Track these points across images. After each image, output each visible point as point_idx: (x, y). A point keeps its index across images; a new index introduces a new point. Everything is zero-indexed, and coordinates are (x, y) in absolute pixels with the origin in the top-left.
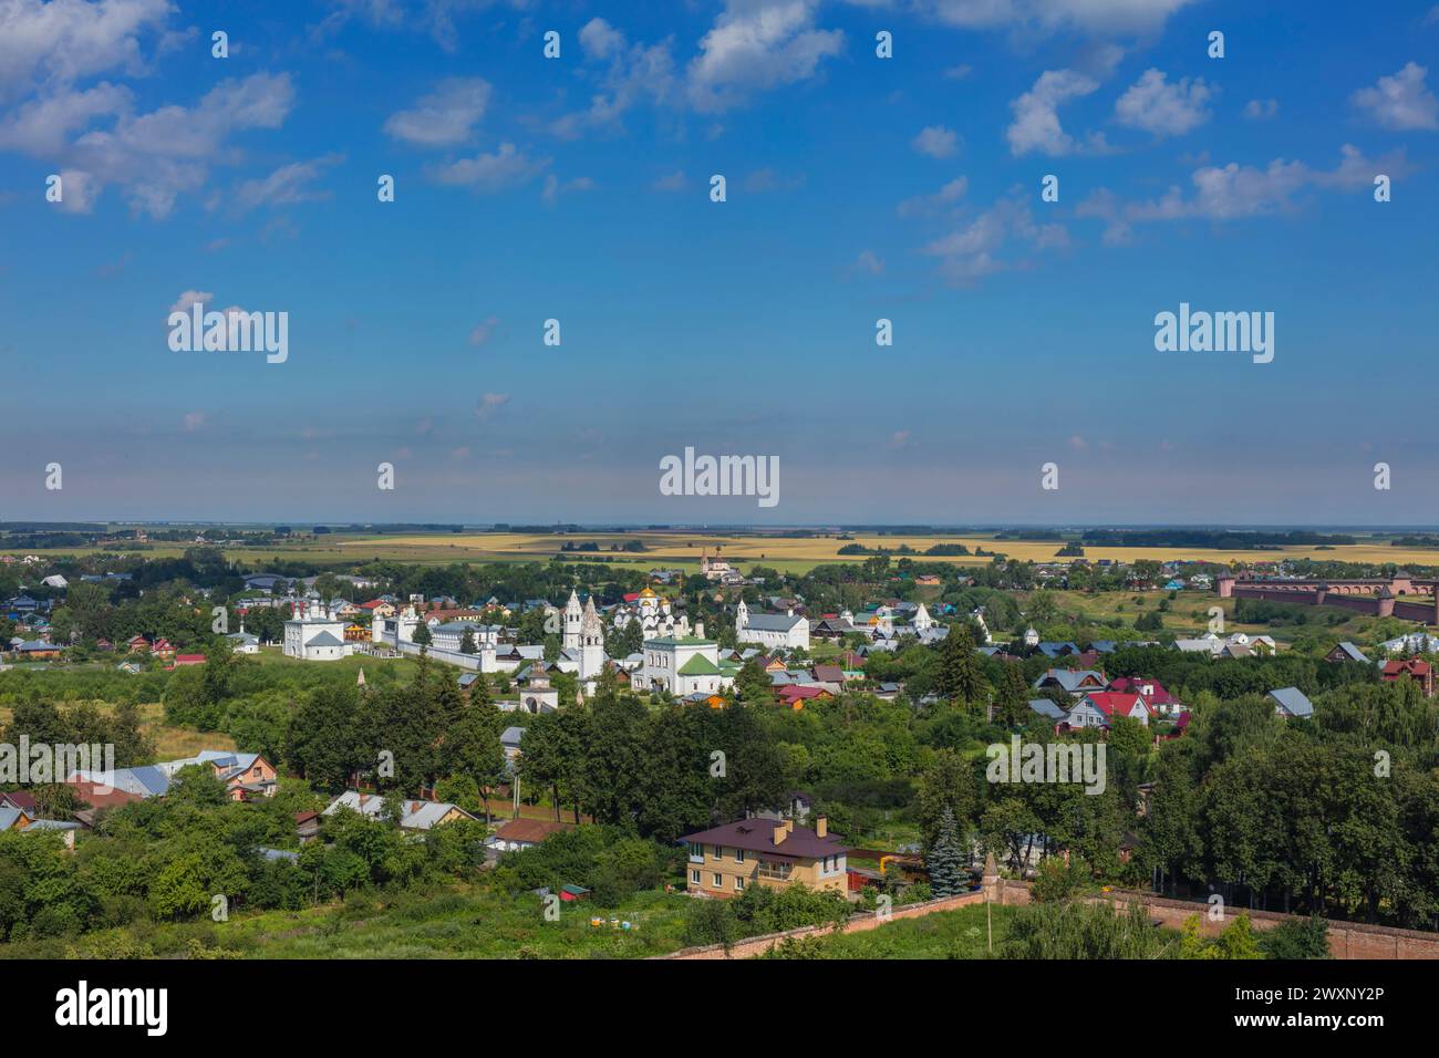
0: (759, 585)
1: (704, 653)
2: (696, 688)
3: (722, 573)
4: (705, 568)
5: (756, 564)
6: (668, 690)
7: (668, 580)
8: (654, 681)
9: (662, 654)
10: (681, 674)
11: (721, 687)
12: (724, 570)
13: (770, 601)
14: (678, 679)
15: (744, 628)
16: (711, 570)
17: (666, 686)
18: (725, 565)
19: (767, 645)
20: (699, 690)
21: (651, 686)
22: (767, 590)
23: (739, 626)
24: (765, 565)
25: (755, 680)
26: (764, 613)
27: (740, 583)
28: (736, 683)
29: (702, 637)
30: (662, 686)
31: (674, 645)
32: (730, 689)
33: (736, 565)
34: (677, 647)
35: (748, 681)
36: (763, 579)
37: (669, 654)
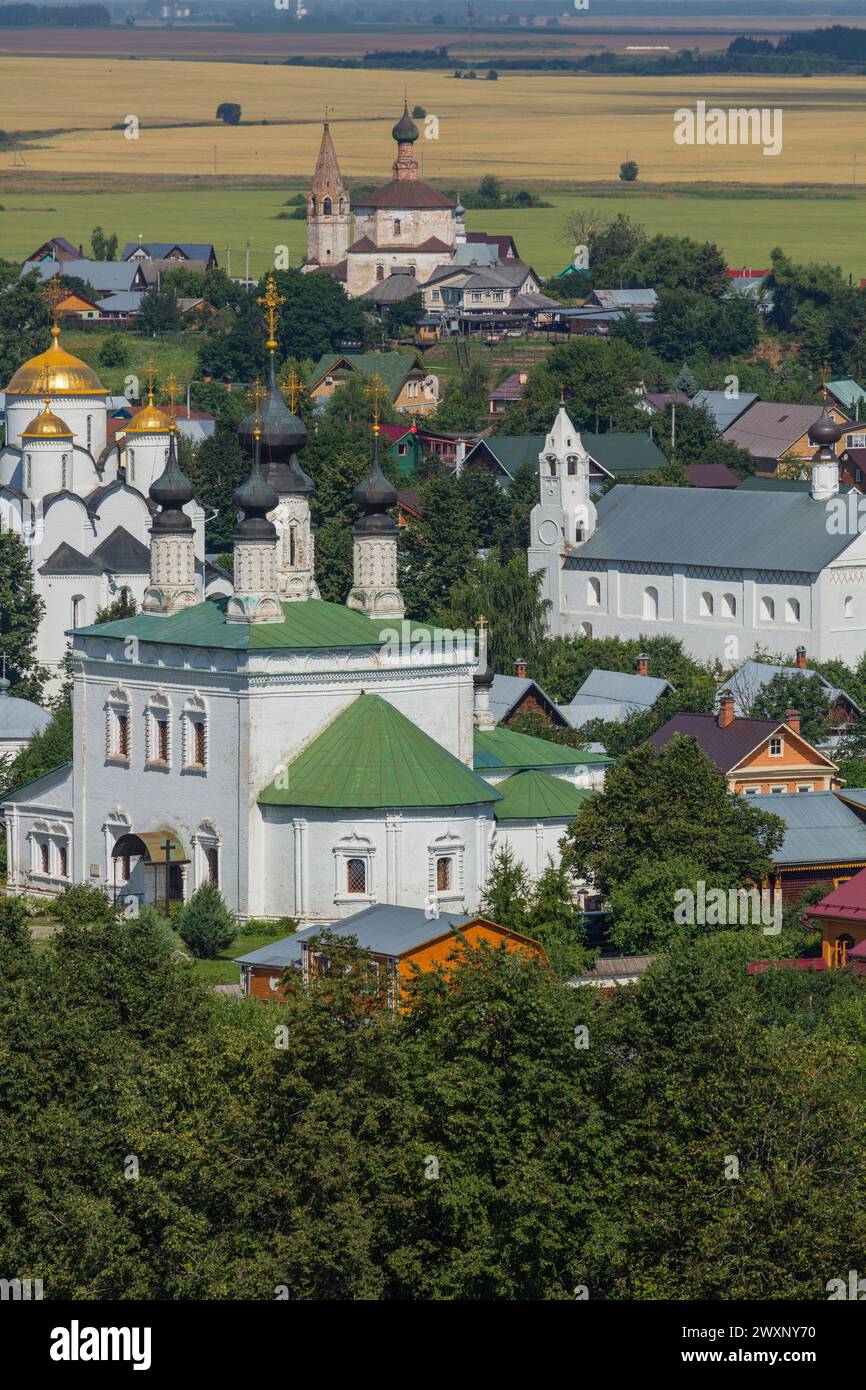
0: (626, 329)
1: (402, 697)
2: (357, 882)
3: (426, 264)
4: (331, 240)
5: (606, 213)
6: (209, 896)
7: (130, 303)
8: (129, 846)
9: (177, 698)
10: (280, 809)
11: (507, 879)
12: (433, 246)
13: (702, 417)
14: (261, 833)
15: (572, 562)
16: (365, 246)
17: (196, 875)
18: (439, 224)
19: (697, 652)
20: (378, 890)
21: (113, 875)
22: (673, 356)
23: (544, 553)
24: (652, 221)
25: (681, 841)
26: (674, 478)
27: (520, 318)
28: (578, 854)
29: (391, 606)
30: (175, 874)
31: (242, 654)
32: (554, 887)
33: (494, 221)
34: (255, 664)
35: (642, 842)
36: (648, 298)
37: (215, 704)
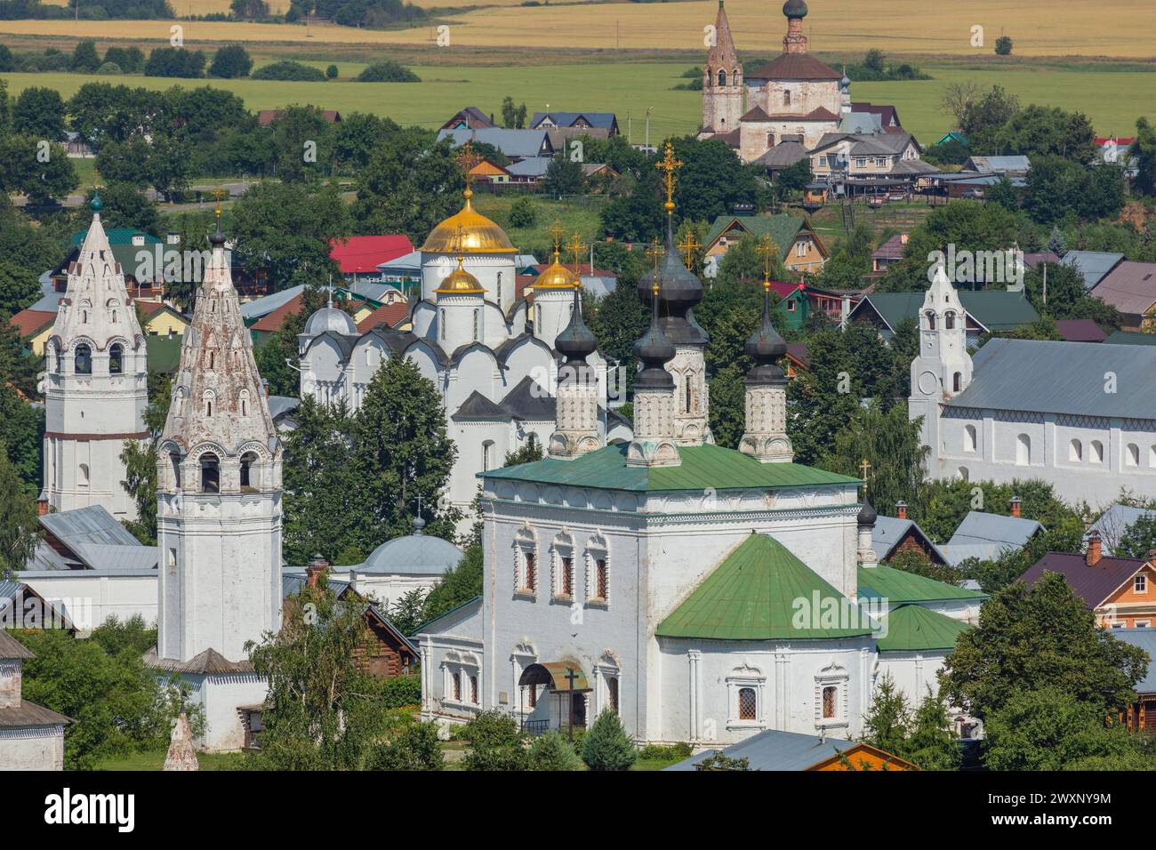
0: (1001, 193)
1: (792, 536)
2: (748, 710)
3: (814, 132)
4: (725, 110)
5: (982, 85)
6: (609, 722)
7: (537, 167)
8: (536, 675)
9: (581, 536)
10: (676, 640)
11: (888, 707)
12: (820, 115)
13: (1071, 274)
14: (659, 663)
15: (950, 410)
16: (758, 115)
17: (598, 703)
18: (826, 95)
19: (1067, 496)
20: (769, 716)
21: (520, 703)
22: (1045, 218)
23: (924, 401)
24: (1026, 93)
25: (1052, 672)
26: (1045, 332)
27: (902, 182)
28: (955, 684)
29: (779, 453)
30: (578, 702)
31: (641, 495)
32: (932, 715)
33: (876, 92)
34: (654, 505)
35: (1016, 673)
36: (1021, 164)
37: (615, 542)
